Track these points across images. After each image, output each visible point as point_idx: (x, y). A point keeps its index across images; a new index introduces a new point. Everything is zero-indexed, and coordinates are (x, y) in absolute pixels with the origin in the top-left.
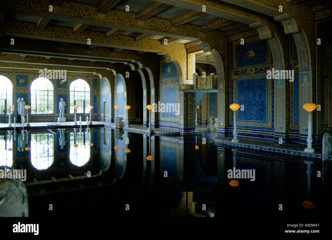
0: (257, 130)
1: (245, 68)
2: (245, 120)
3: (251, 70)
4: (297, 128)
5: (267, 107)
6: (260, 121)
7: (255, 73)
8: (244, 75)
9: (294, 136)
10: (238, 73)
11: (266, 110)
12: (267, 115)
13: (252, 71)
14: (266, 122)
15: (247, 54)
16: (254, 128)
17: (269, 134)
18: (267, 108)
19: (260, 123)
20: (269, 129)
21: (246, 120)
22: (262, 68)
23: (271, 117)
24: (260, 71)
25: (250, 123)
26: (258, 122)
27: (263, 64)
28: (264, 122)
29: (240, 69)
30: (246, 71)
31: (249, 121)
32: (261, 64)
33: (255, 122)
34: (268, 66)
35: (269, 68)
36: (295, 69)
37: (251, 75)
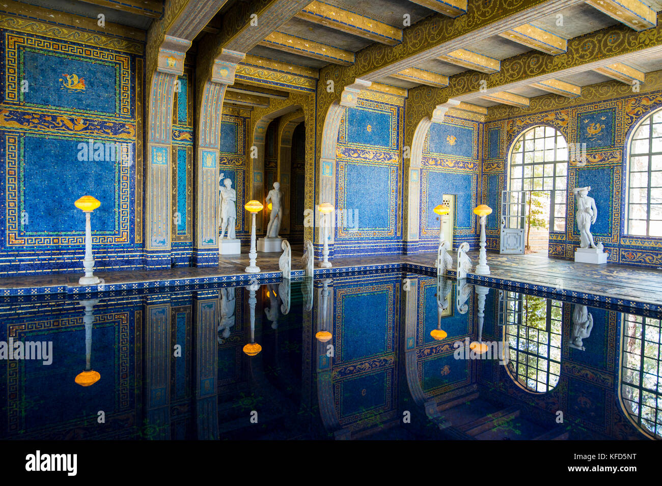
1: (52, 109)
2: (51, 233)
3: (72, 120)
4: (183, 240)
5: (117, 203)
6: (98, 233)
7: (86, 129)
8: (49, 127)
9: (178, 254)
10: (26, 117)
11: (117, 209)
12: (119, 220)
13: (76, 123)
14: (115, 234)
15: (61, 80)
17: (123, 257)
18: (119, 205)
19: (98, 237)
20: (123, 248)
21: (56, 233)
22: (106, 122)
23: (128, 224)
24: (99, 127)
25: (67, 238)
27: (108, 114)
28: (110, 234)
29: (34, 109)
30: (54, 118)
31: (63, 233)
32: (101, 114)
34: (121, 122)
35: (123, 126)
36: (182, 140)
37: (71, 130)
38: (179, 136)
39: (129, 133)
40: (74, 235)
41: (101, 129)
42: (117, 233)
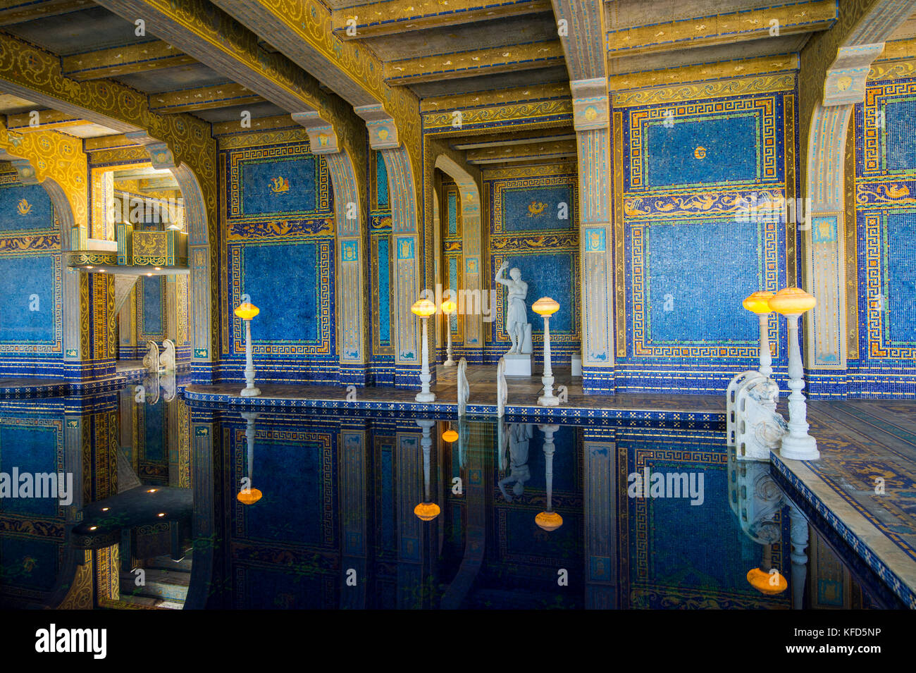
0: (296, 364)
1: (263, 217)
2: (265, 342)
3: (279, 224)
5: (318, 309)
6: (302, 342)
7: (290, 231)
8: (261, 235)
9: (381, 371)
10: (246, 228)
11: (318, 316)
12: (320, 328)
13: (282, 227)
14: (317, 344)
15: (270, 185)
16: (288, 359)
17: (325, 370)
18: (320, 310)
19: (302, 346)
20: (324, 359)
21: (268, 342)
22: (306, 221)
23: (329, 332)
24: (300, 228)
25: (277, 346)
26: (296, 344)
27: (308, 212)
28: (312, 344)
29: (251, 219)
30: (265, 225)
31: (274, 342)
32: (303, 212)
33: (290, 344)
34: (320, 218)
35: (322, 221)
36: (383, 228)
37: (278, 235)
38: (380, 223)
39: (328, 229)
40: (282, 344)
41: (303, 229)
42: (318, 342)
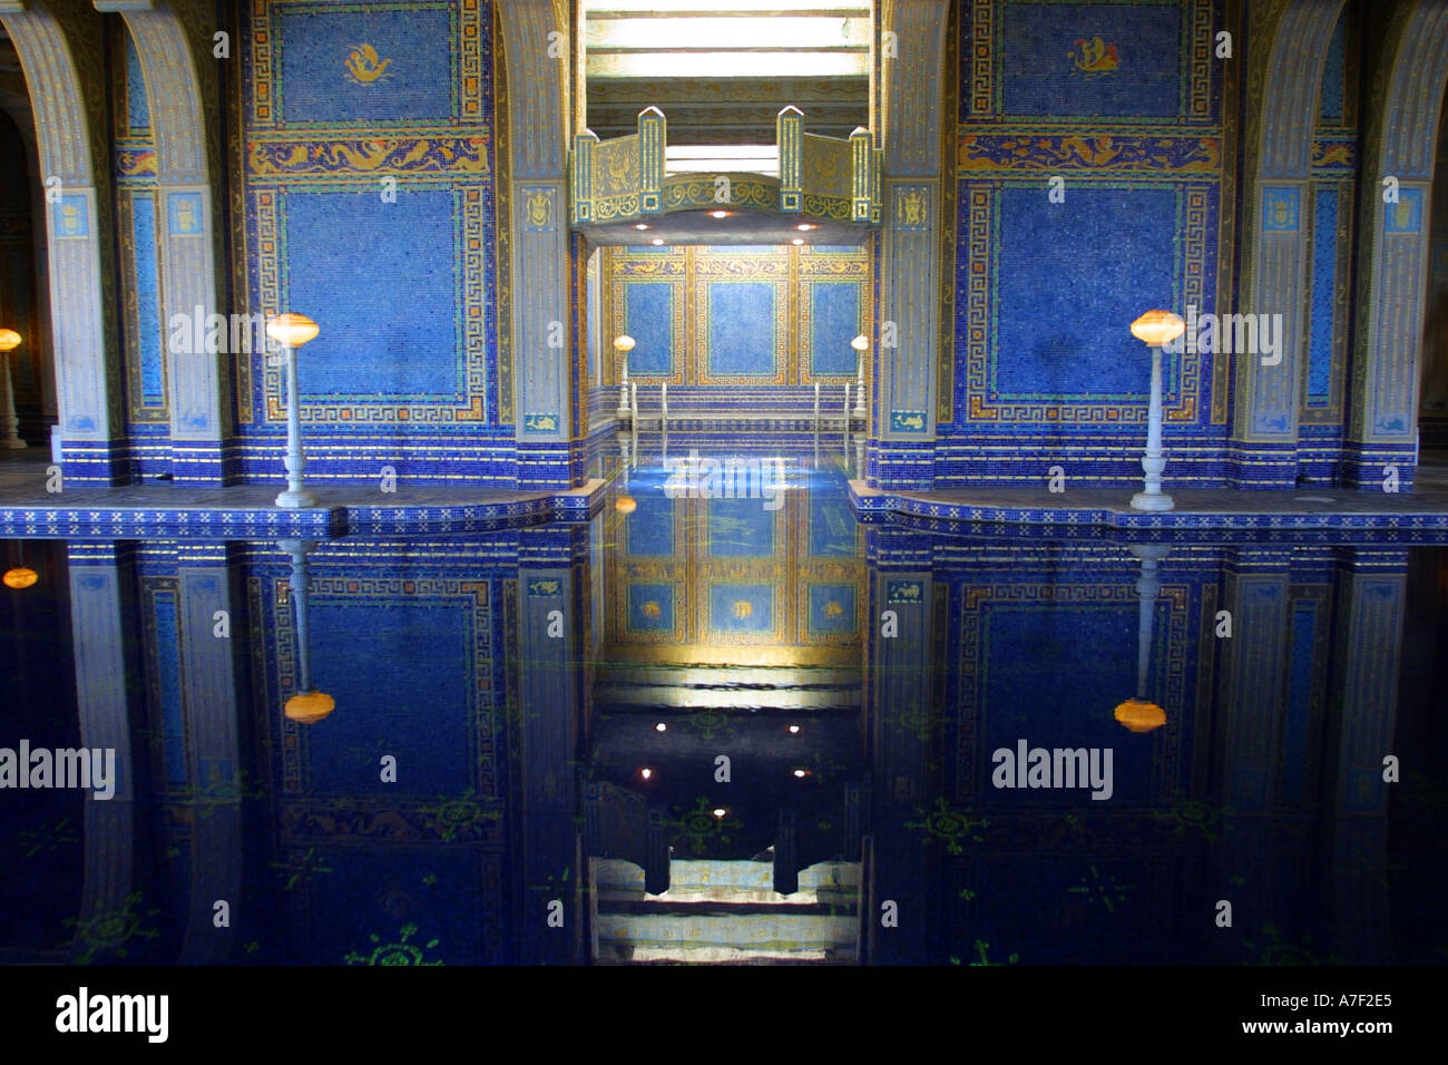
0: (1117, 444)
1: (1052, 124)
2: (1045, 397)
3: (1090, 143)
4: (1321, 420)
6: (1134, 398)
7: (1117, 159)
8: (1045, 164)
10: (1006, 146)
12: (1178, 369)
13: (1098, 148)
14: (1169, 402)
15: (1070, 55)
16: (1099, 434)
17: (1183, 455)
19: (1134, 407)
20: (1183, 434)
21: (1053, 397)
22: (1156, 140)
23: (1198, 378)
24: (1143, 153)
25: (1074, 407)
26: (1121, 403)
27: (1162, 120)
29: (1020, 127)
30: (1057, 142)
31: (1066, 397)
32: (1148, 121)
33: (1107, 402)
34: (1189, 135)
35: (1194, 143)
36: (1328, 166)
37: (1087, 166)
38: (1320, 156)
39: (1206, 159)
40: (1087, 402)
41: (1146, 157)
42: (1173, 398)
